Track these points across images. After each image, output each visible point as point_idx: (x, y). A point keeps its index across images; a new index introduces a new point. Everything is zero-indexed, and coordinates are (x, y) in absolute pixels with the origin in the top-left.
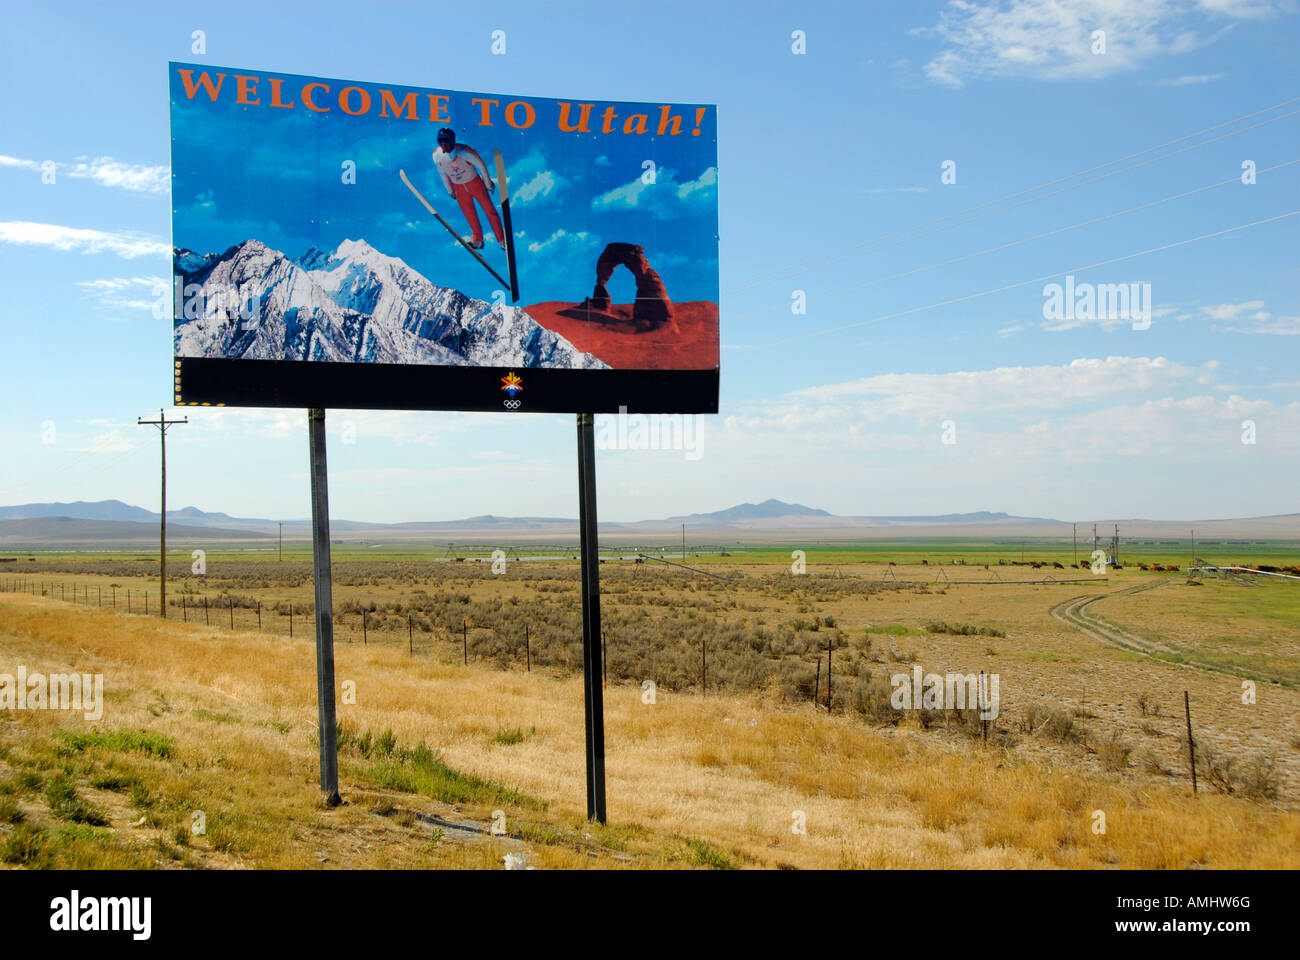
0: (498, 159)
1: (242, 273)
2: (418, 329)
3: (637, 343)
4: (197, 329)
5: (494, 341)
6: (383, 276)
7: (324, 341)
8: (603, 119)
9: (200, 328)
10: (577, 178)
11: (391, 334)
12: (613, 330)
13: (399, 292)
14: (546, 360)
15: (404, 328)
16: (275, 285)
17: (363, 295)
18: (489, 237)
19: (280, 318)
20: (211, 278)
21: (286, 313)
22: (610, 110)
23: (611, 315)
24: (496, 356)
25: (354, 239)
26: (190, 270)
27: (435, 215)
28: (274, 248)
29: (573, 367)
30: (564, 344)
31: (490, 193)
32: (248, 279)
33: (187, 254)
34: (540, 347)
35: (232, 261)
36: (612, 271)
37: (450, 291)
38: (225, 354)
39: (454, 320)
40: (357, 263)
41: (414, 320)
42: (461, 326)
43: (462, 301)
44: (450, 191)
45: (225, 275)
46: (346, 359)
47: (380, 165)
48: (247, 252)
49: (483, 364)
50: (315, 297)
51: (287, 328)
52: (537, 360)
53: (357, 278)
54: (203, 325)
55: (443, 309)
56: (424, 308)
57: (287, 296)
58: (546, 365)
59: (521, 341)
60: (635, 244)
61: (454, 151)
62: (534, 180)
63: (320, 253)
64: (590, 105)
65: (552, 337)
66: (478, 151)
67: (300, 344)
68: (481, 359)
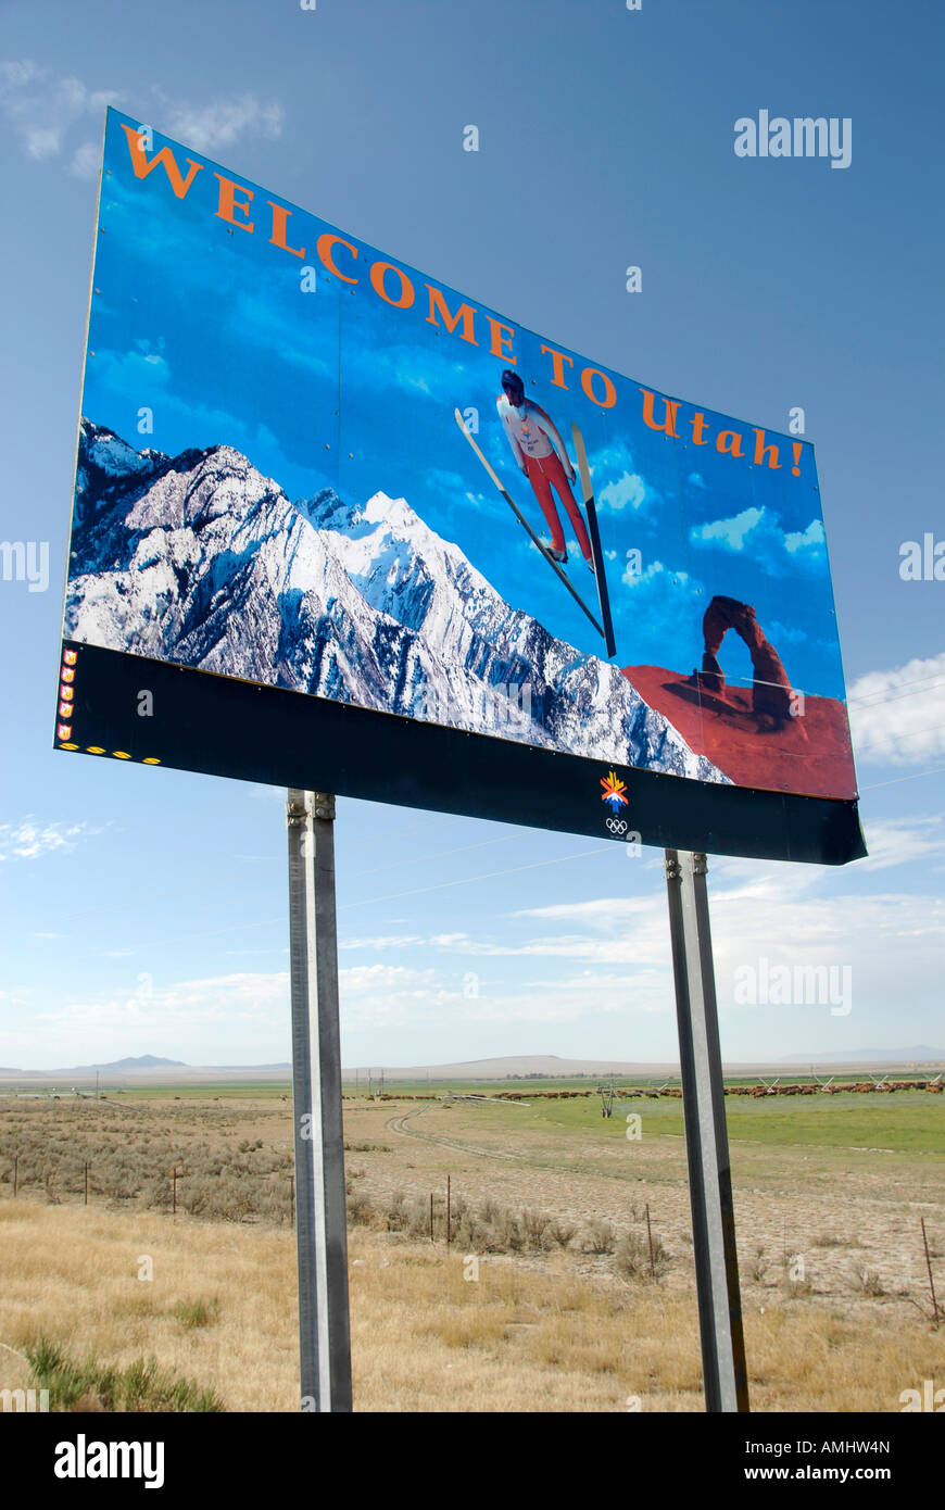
0: (578, 438)
1: (207, 501)
2: (488, 670)
3: (761, 748)
4: (116, 591)
5: (589, 715)
6: (434, 569)
7: (343, 663)
8: (692, 425)
9: (122, 591)
10: (670, 495)
11: (448, 672)
12: (730, 724)
13: (459, 603)
14: (656, 758)
15: (466, 666)
16: (265, 539)
17: (405, 593)
18: (573, 547)
19: (270, 603)
20: (149, 496)
21: (282, 596)
22: (699, 417)
23: (727, 702)
24: (592, 741)
25: (393, 495)
26: (111, 471)
27: (503, 493)
28: (266, 472)
29: (687, 776)
30: (674, 736)
31: (570, 482)
32: (218, 516)
33: (108, 438)
34: (646, 736)
35: (190, 476)
36: (722, 636)
37: (528, 619)
38: (166, 650)
39: (535, 669)
40: (398, 537)
41: (481, 655)
42: (545, 681)
43: (543, 639)
44: (520, 464)
45: (177, 497)
46: (379, 705)
47: (428, 391)
48: (219, 467)
49: (579, 751)
50: (331, 579)
51: (283, 626)
52: (644, 758)
53: (397, 563)
54: (127, 584)
55: (519, 646)
56: (494, 638)
57: (284, 563)
58: (655, 767)
59: (623, 721)
60: (744, 603)
61: (523, 407)
62: (621, 481)
63: (342, 504)
64: (675, 405)
65: (659, 721)
66: (551, 417)
67: (305, 661)
68: (573, 741)
